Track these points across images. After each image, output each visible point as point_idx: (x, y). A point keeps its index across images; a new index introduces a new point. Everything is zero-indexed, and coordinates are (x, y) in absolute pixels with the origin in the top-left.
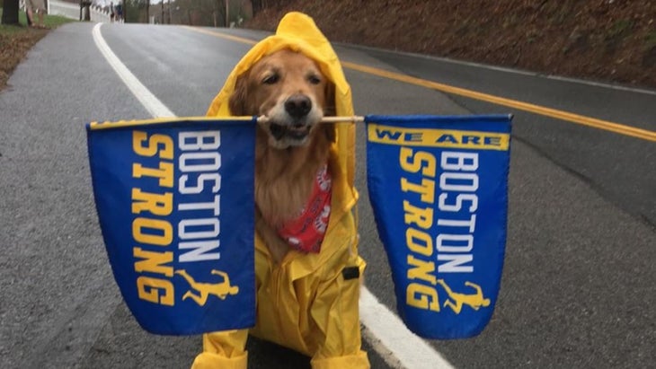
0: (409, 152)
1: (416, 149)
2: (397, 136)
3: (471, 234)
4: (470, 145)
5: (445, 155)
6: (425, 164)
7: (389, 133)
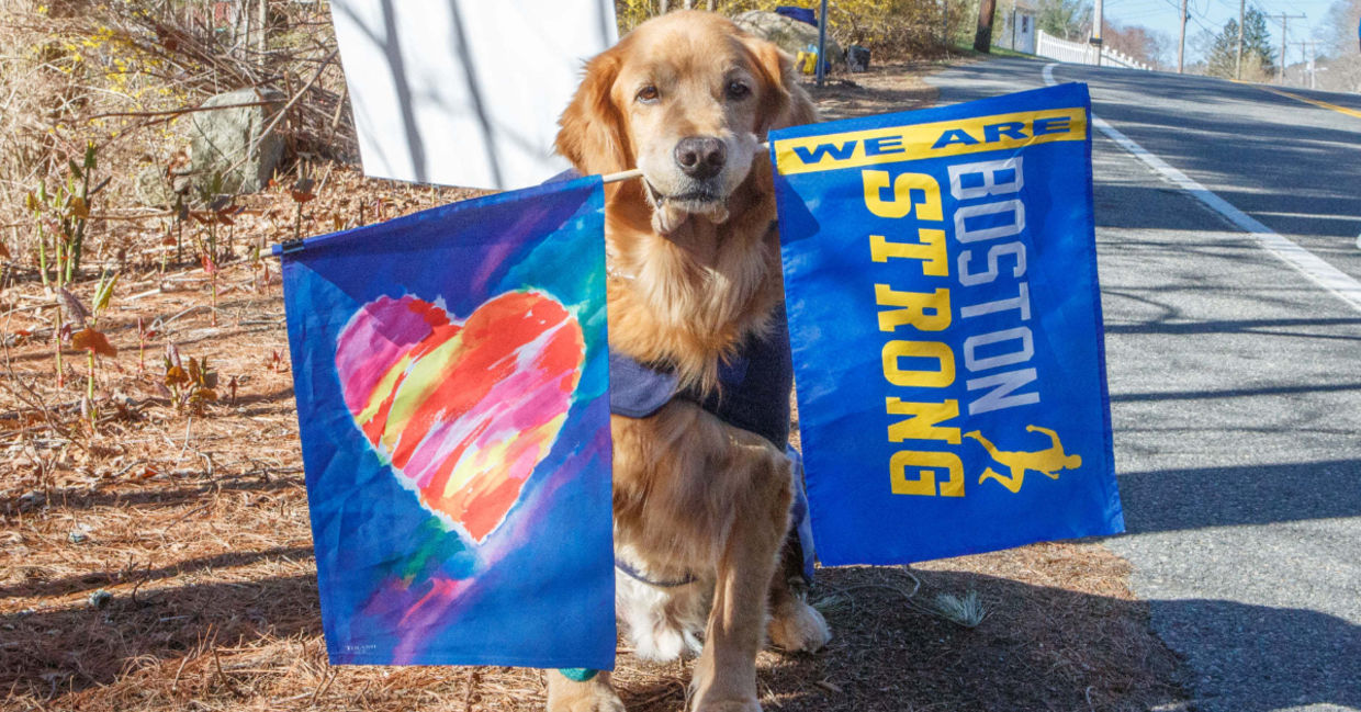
0: (883, 178)
1: (894, 170)
2: (848, 150)
3: (1025, 323)
4: (1004, 142)
5: (955, 172)
6: (918, 196)
7: (831, 149)
